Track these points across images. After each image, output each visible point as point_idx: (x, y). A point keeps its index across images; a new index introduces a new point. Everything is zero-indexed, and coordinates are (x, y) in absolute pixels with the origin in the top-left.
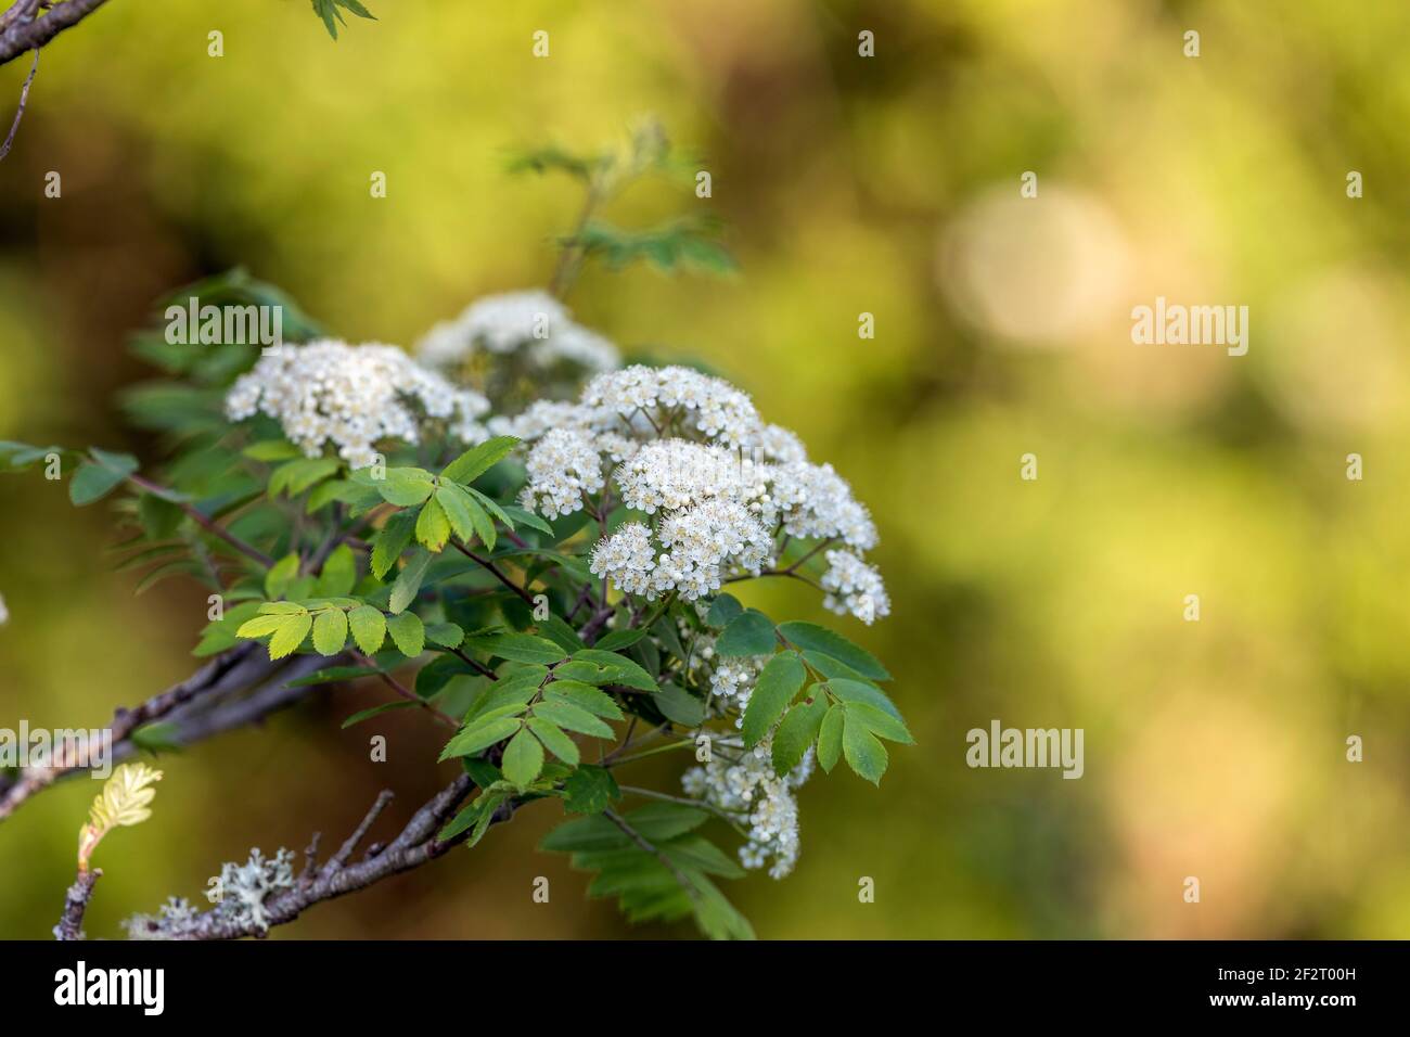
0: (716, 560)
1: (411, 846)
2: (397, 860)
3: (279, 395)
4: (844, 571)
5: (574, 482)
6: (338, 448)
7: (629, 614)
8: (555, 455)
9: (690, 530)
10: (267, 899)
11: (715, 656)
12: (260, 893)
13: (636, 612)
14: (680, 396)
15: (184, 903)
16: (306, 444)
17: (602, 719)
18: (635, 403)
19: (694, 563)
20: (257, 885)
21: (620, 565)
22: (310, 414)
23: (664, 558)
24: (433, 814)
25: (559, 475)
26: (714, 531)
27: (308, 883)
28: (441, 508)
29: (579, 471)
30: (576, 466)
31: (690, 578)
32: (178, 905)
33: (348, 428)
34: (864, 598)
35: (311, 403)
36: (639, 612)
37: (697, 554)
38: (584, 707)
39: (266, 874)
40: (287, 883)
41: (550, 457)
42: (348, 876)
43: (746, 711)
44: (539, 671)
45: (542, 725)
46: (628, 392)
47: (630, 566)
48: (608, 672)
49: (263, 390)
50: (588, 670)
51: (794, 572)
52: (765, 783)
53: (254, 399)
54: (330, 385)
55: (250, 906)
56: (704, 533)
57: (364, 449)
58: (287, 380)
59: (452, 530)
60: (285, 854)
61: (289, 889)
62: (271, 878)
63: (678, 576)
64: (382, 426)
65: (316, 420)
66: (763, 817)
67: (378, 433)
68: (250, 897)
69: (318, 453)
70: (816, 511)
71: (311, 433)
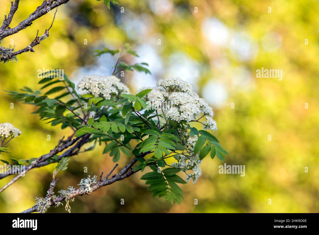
0: (192, 114)
1: (122, 175)
2: (119, 178)
3: (89, 85)
4: (210, 120)
5: (159, 99)
6: (103, 95)
7: (168, 128)
8: (154, 95)
9: (187, 108)
10: (91, 186)
11: (188, 136)
12: (90, 185)
13: (169, 127)
14: (179, 83)
15: (72, 187)
16: (96, 94)
17: (172, 146)
18: (170, 84)
19: (188, 115)
20: (90, 183)
21: (173, 115)
22: (97, 88)
23: (182, 113)
24: (127, 168)
25: (156, 98)
26: (191, 109)
27: (100, 183)
28: (139, 102)
29: (160, 97)
30: (159, 96)
31: (187, 118)
32: (71, 188)
33: (105, 91)
34: (214, 126)
35: (97, 86)
36: (170, 127)
37: (189, 113)
38: (167, 143)
39: (91, 181)
40: (95, 183)
41: (153, 95)
42: (108, 181)
43: (194, 147)
44: (156, 137)
45: (160, 147)
46: (168, 82)
47: (175, 115)
48: (171, 137)
49: (85, 83)
50: (167, 136)
51: (198, 121)
52: (196, 162)
53: (84, 85)
54: (100, 82)
55: (88, 187)
56: (190, 109)
57: (108, 95)
58: (91, 81)
59: (142, 106)
60: (95, 176)
61: (95, 184)
62: (92, 182)
63: (185, 117)
64: (112, 91)
65: (98, 89)
66: (195, 169)
67: (111, 92)
68: (88, 185)
69: (98, 96)
70: (206, 107)
71: (97, 92)
